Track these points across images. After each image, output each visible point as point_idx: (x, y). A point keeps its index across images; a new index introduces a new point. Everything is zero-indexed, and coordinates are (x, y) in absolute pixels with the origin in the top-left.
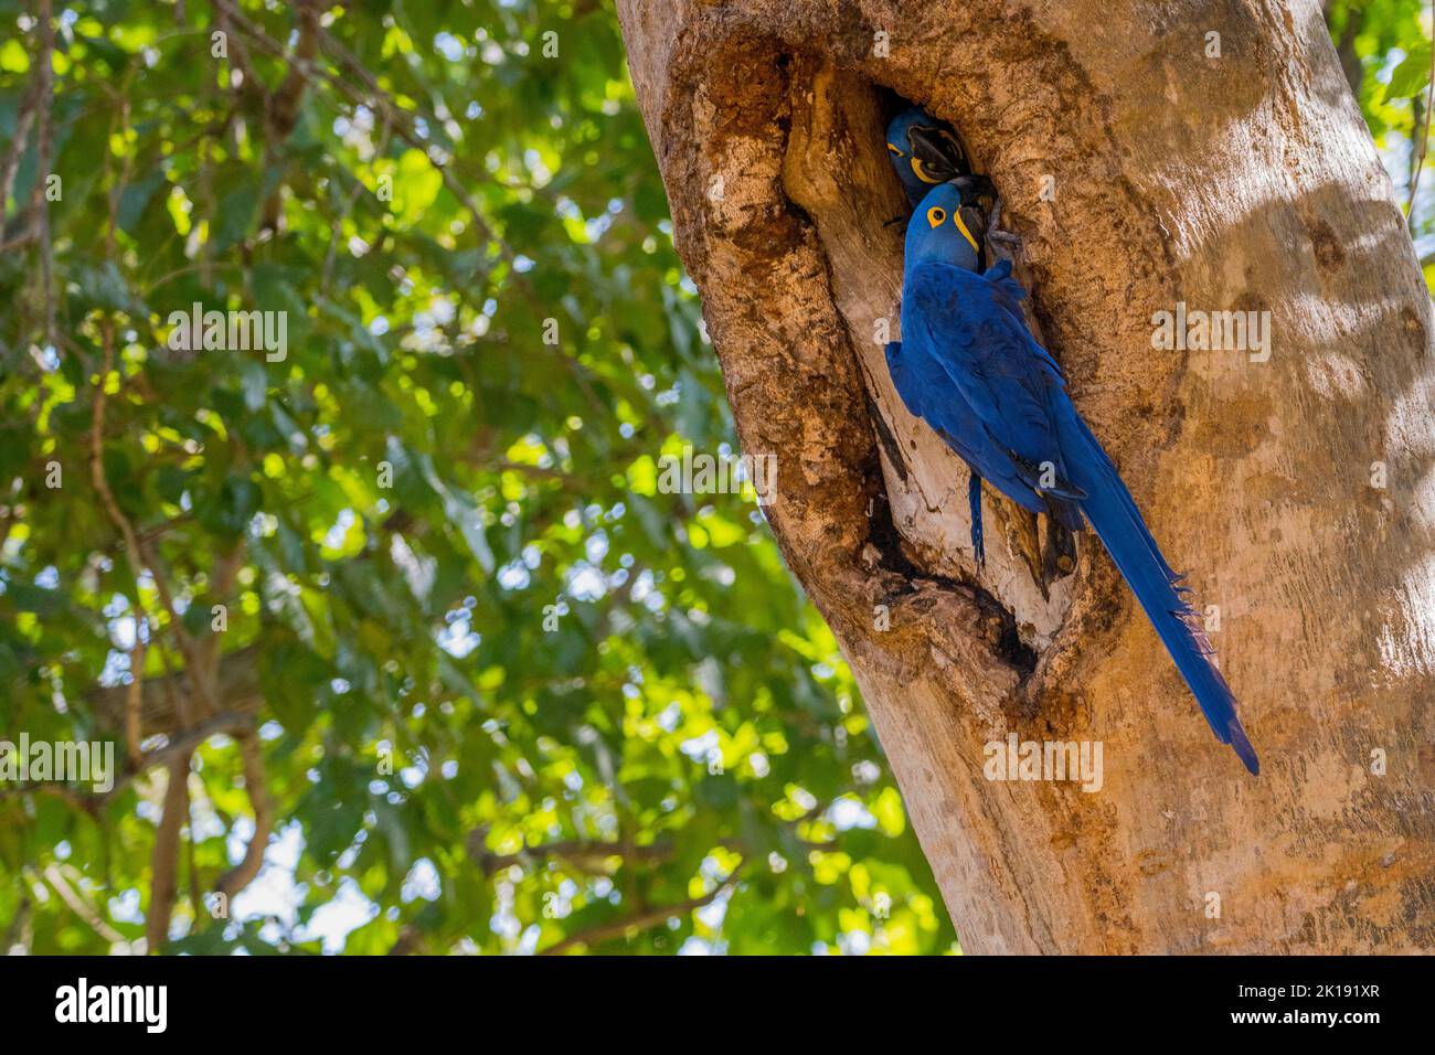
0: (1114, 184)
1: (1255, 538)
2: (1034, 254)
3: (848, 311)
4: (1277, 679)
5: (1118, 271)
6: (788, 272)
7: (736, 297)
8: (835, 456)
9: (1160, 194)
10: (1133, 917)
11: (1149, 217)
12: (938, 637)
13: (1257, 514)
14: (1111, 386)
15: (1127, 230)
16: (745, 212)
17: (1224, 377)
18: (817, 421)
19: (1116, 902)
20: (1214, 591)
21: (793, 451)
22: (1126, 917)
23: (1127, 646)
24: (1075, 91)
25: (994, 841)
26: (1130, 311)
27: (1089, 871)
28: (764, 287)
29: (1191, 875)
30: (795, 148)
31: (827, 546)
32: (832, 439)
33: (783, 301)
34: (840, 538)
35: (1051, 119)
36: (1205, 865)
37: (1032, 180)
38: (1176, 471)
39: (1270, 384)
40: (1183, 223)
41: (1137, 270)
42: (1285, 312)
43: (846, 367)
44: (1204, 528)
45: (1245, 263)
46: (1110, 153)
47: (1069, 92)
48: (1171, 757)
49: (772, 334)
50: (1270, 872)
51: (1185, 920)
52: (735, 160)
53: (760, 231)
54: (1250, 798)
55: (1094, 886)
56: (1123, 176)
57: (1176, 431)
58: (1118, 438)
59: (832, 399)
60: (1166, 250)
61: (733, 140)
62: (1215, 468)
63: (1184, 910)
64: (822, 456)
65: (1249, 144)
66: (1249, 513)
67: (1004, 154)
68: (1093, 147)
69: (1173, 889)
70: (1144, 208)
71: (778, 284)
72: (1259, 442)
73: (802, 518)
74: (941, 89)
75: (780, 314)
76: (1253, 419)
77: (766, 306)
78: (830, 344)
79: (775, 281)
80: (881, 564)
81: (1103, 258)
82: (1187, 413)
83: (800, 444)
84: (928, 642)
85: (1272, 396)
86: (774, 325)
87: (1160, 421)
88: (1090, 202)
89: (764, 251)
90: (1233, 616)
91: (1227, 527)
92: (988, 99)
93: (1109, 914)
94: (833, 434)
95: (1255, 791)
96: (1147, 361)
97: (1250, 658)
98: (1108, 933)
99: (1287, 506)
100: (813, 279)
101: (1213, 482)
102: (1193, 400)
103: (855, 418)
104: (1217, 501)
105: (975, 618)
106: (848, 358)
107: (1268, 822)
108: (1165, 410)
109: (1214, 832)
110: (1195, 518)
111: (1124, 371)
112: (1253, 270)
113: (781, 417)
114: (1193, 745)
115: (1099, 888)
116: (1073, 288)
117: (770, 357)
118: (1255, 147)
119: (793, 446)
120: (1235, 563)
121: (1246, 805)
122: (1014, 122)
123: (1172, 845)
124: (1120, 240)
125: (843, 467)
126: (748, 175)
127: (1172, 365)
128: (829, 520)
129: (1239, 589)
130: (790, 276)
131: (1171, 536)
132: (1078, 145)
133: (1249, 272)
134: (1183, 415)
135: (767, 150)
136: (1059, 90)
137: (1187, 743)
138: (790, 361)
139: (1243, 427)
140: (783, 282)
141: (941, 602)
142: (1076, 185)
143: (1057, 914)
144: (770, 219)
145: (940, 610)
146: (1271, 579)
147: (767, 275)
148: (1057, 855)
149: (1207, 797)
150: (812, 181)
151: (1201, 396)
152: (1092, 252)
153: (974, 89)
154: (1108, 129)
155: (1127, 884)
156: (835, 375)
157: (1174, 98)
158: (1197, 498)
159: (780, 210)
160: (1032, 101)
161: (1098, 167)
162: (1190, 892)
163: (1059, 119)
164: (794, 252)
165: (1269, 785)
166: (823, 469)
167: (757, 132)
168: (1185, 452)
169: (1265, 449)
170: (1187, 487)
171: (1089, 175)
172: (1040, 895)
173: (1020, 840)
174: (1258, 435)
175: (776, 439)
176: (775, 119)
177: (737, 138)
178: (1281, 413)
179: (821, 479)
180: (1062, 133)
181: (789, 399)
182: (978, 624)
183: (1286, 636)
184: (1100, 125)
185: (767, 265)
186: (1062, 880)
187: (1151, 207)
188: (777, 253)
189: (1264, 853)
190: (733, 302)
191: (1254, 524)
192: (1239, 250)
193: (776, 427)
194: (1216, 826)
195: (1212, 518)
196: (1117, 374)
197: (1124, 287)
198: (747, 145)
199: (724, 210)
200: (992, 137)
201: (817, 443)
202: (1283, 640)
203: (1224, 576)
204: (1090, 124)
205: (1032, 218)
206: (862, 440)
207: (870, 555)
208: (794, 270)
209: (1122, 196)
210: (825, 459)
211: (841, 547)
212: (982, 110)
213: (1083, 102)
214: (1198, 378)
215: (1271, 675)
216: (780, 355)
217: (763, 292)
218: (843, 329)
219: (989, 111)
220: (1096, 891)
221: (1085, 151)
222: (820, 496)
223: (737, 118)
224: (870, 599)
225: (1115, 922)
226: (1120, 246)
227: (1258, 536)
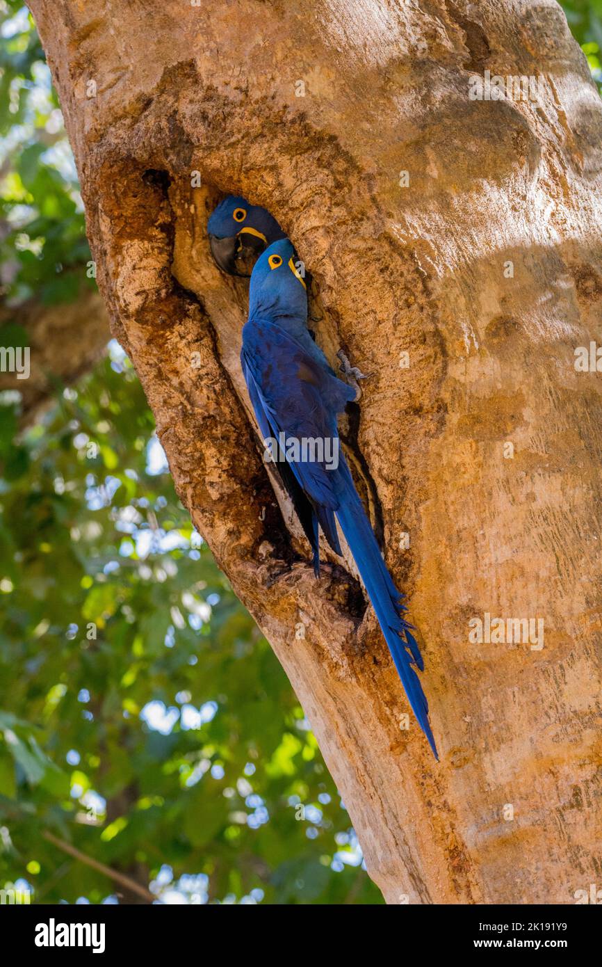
0: (379, 239)
1: (514, 500)
2: (327, 300)
3: (229, 365)
4: (538, 607)
5: (387, 305)
6: (178, 339)
7: (148, 364)
8: (229, 476)
9: (420, 245)
10: (450, 802)
11: (409, 262)
12: (302, 604)
13: (514, 481)
14: (389, 394)
15: (392, 274)
16: (139, 297)
17: (480, 379)
18: (213, 451)
19: (437, 792)
20: (483, 543)
21: (200, 476)
22: (445, 802)
23: (421, 591)
24: (346, 172)
25: (357, 756)
26: (398, 335)
27: (416, 769)
28: (163, 353)
29: (486, 765)
30: (182, 247)
31: (229, 545)
32: (225, 463)
33: (178, 363)
34: (238, 538)
35: (328, 195)
36: (496, 755)
37: (316, 242)
38: (444, 453)
39: (522, 383)
40: (440, 266)
41: (400, 303)
42: (537, 329)
43: (230, 407)
44: (472, 495)
45: (499, 294)
46: (376, 216)
47: (340, 173)
48: (464, 675)
49: (175, 388)
50: (542, 756)
51: (486, 799)
52: (128, 259)
53: (152, 309)
54: (523, 700)
55: (422, 781)
56: (385, 232)
57: (442, 422)
58: (398, 433)
59: (222, 433)
60: (425, 287)
61: (127, 243)
62: (477, 449)
63: (484, 792)
64: (220, 477)
65: (507, 206)
66: (508, 482)
67: (296, 225)
68: (363, 214)
69: (475, 776)
70: (406, 256)
71: (172, 349)
72: (514, 428)
73: (212, 526)
74: (246, 181)
75: (178, 372)
76: (509, 411)
77: (167, 367)
78: (215, 391)
79: (170, 347)
80: (271, 555)
81: (373, 296)
82: (449, 409)
83: (203, 470)
84: (298, 608)
85: (524, 392)
86: (175, 381)
87: (430, 417)
88: (360, 254)
89: (157, 325)
90: (500, 562)
91: (490, 494)
92: (280, 185)
93: (433, 801)
94: (225, 459)
95: (528, 695)
96: (414, 372)
97: (516, 592)
98: (434, 815)
99: (540, 475)
100: (199, 343)
101: (476, 460)
102: (453, 398)
103: (242, 446)
104: (481, 474)
105: (326, 585)
106: (231, 400)
107: (538, 717)
108: (433, 408)
109: (500, 729)
110: (463, 488)
111: (397, 381)
112: (508, 299)
113: (188, 451)
114: (479, 664)
115: (424, 781)
116: (355, 321)
117: (177, 406)
118: (514, 209)
119: (199, 472)
120: (499, 521)
121: (522, 706)
122: (300, 200)
123: (471, 742)
124: (385, 281)
125: (237, 483)
126: (140, 268)
127: (434, 373)
128: (230, 525)
129: (503, 540)
130: (180, 342)
131: (445, 504)
132: (350, 213)
133: (503, 301)
134: (446, 411)
135: (153, 249)
136: (332, 172)
137: (474, 663)
138: (189, 407)
139: (501, 418)
140: (175, 348)
141: (304, 576)
142: (348, 242)
143: (400, 805)
144: (159, 300)
145: (303, 582)
146: (528, 530)
147: (165, 344)
148: (396, 759)
149: (492, 702)
150: (198, 271)
151: (460, 395)
152: (365, 292)
153: (269, 179)
154: (373, 199)
155: (443, 776)
156: (222, 414)
157: (435, 174)
158: (464, 473)
159: (167, 293)
160: (312, 183)
161: (366, 228)
162: (487, 777)
163: (334, 194)
164: (180, 324)
165: (538, 689)
166: (222, 486)
167: (144, 236)
168: (451, 439)
169: (520, 433)
170: (455, 465)
171: (358, 234)
172: (389, 792)
173: (372, 752)
174: (513, 423)
175: (187, 467)
176: (157, 224)
177: (129, 242)
178: (533, 405)
179: (221, 494)
180: (337, 204)
181: (192, 436)
182: (328, 590)
183: (544, 574)
184: (367, 196)
185: (163, 336)
186: (400, 778)
187: (412, 255)
188: (167, 325)
189: (537, 741)
190: (147, 368)
191: (512, 489)
192: (493, 284)
193: (186, 459)
194: (501, 725)
195: (478, 487)
196: (393, 383)
197: (392, 316)
198: (136, 246)
199: (125, 296)
200: (287, 214)
201: (215, 467)
202: (541, 577)
203: (491, 531)
204: (358, 195)
205: (321, 272)
206: (249, 462)
207: (264, 549)
208: (182, 338)
209: (387, 248)
210: (223, 479)
211: (240, 545)
212: (277, 194)
213: (353, 180)
214: (456, 381)
215: (534, 604)
216: (182, 403)
217: (164, 357)
218: (225, 379)
219: (281, 194)
220: (423, 784)
221: (356, 217)
222: (221, 507)
223: (125, 226)
224: (259, 581)
225: (438, 807)
226: (386, 286)
227: (516, 499)
